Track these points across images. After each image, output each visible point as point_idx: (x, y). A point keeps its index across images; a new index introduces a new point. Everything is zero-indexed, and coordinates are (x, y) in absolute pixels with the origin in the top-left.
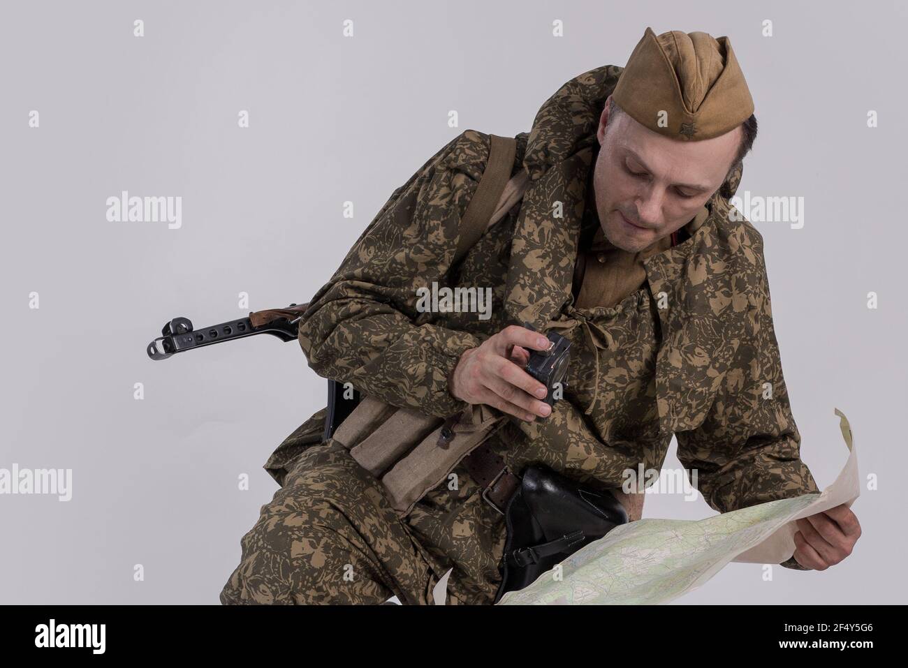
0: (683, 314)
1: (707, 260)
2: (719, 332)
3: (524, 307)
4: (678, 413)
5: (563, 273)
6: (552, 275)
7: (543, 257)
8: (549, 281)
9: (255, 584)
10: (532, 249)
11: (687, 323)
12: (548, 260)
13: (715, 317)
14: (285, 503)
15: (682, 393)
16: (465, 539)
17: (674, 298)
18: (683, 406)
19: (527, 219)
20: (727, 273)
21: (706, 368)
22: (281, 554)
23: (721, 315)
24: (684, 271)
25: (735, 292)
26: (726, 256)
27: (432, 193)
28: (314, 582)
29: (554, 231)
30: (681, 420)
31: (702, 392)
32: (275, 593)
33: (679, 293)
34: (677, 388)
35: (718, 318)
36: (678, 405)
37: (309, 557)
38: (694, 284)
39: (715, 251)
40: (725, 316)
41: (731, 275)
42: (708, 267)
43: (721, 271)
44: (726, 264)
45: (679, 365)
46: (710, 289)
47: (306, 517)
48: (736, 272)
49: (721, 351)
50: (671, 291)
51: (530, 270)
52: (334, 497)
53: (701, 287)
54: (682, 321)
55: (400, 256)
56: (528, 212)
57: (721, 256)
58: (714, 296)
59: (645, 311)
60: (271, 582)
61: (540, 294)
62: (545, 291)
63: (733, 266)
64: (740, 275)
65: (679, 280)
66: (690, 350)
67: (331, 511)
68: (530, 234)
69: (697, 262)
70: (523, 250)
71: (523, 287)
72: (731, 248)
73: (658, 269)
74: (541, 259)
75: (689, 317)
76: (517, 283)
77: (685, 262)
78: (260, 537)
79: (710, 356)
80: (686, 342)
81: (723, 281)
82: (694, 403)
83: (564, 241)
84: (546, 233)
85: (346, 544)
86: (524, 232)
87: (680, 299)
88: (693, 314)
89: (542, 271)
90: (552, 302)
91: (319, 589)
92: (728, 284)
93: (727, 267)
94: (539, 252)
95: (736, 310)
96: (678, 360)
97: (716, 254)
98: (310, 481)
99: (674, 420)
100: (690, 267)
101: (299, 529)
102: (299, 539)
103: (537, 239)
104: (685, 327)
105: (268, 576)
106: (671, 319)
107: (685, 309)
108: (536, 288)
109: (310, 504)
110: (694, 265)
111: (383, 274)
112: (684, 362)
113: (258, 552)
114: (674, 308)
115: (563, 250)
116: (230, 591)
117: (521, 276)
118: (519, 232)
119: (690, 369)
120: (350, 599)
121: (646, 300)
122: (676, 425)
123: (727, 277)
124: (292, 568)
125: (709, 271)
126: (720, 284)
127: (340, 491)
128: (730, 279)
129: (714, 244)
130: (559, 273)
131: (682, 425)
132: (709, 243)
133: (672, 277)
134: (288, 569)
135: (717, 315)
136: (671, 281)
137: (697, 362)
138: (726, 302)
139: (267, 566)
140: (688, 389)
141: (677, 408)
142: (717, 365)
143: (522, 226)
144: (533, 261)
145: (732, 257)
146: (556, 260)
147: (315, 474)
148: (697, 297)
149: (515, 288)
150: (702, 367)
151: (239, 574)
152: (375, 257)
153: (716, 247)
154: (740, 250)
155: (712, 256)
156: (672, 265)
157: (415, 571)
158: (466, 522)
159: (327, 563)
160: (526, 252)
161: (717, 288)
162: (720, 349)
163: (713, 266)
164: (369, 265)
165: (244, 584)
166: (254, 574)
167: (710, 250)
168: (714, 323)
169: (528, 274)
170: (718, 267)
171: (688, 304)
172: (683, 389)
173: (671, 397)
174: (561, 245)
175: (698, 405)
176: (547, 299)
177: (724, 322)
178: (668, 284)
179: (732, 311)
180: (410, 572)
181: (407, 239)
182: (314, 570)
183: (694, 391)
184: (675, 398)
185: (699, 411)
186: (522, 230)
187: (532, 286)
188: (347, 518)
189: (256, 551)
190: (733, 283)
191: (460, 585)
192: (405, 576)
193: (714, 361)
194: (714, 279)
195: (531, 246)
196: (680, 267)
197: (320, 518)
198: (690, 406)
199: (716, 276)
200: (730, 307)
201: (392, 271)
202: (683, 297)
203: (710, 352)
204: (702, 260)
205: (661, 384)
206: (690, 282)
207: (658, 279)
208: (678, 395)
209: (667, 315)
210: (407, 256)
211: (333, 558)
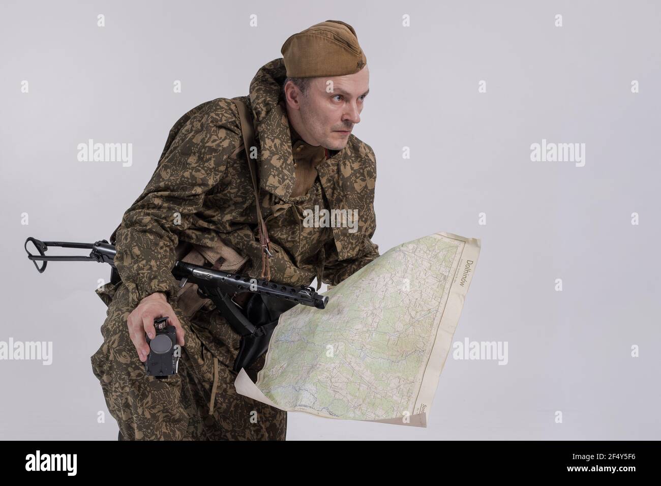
0: (342, 193)
1: (350, 163)
2: (362, 201)
3: (277, 187)
4: (347, 248)
5: (290, 167)
6: (285, 168)
7: (279, 159)
8: (286, 172)
9: (119, 352)
10: (273, 155)
11: (345, 198)
12: (282, 161)
13: (358, 193)
15: (348, 237)
17: (334, 185)
18: (348, 244)
19: (266, 139)
20: (361, 168)
23: (362, 192)
24: (339, 171)
25: (367, 178)
26: (359, 159)
29: (281, 145)
30: (348, 252)
31: (357, 235)
32: (131, 357)
33: (338, 182)
34: (345, 235)
35: (360, 194)
36: (346, 244)
38: (346, 176)
39: (353, 157)
40: (364, 192)
41: (363, 170)
42: (351, 166)
43: (358, 168)
44: (360, 164)
46: (353, 178)
48: (366, 167)
49: (365, 212)
50: (332, 182)
51: (275, 167)
53: (350, 178)
54: (341, 198)
55: (187, 174)
57: (356, 160)
58: (356, 182)
59: (320, 195)
60: (129, 351)
61: (284, 180)
62: (286, 177)
63: (364, 164)
64: (368, 169)
65: (336, 175)
68: (270, 147)
69: (345, 164)
70: (269, 156)
71: (274, 176)
72: (362, 154)
73: (324, 171)
74: (278, 161)
75: (346, 195)
76: (270, 174)
77: (338, 165)
78: (120, 325)
79: (359, 215)
81: (359, 173)
82: (354, 242)
83: (287, 150)
84: (277, 145)
86: (267, 147)
87: (338, 185)
88: (348, 193)
89: (281, 167)
90: (290, 183)
92: (362, 174)
93: (360, 165)
94: (277, 157)
95: (370, 188)
97: (353, 159)
99: (345, 252)
100: (342, 167)
104: (344, 200)
105: (128, 347)
106: (335, 197)
107: (343, 191)
108: (281, 176)
110: (344, 166)
111: (176, 184)
113: (120, 333)
114: (335, 192)
115: (287, 155)
116: (101, 356)
117: (271, 170)
121: (320, 188)
122: (346, 255)
123: (361, 171)
125: (352, 168)
126: (358, 175)
128: (364, 171)
129: (352, 153)
130: (288, 167)
131: (349, 254)
132: (349, 153)
133: (332, 174)
135: (359, 192)
136: (331, 177)
138: (363, 184)
139: (127, 341)
140: (350, 234)
141: (345, 245)
142: (364, 219)
143: (265, 143)
144: (276, 162)
145: (363, 159)
146: (285, 160)
148: (348, 183)
151: (108, 346)
152: (172, 175)
153: (353, 155)
154: (367, 155)
155: (352, 160)
156: (332, 167)
157: (196, 344)
160: (271, 157)
161: (357, 178)
162: (364, 211)
163: (353, 166)
164: (169, 180)
165: (112, 352)
166: (119, 345)
167: (351, 157)
168: (358, 197)
169: (275, 169)
170: (356, 166)
171: (344, 188)
172: (348, 235)
173: (342, 240)
174: (286, 152)
175: (356, 242)
176: (288, 181)
177: (364, 195)
178: (330, 178)
179: (367, 189)
180: (193, 345)
181: (190, 164)
183: (354, 235)
184: (344, 240)
185: (356, 246)
186: (265, 146)
187: (278, 175)
190: (366, 173)
191: (219, 352)
192: (191, 348)
193: (361, 217)
194: (355, 173)
195: (273, 154)
196: (336, 168)
198: (352, 244)
199: (355, 171)
200: (366, 187)
201: (182, 183)
202: (341, 184)
204: (347, 163)
205: (336, 234)
206: (343, 176)
207: (324, 176)
208: (346, 238)
209: (331, 195)
210: (191, 173)
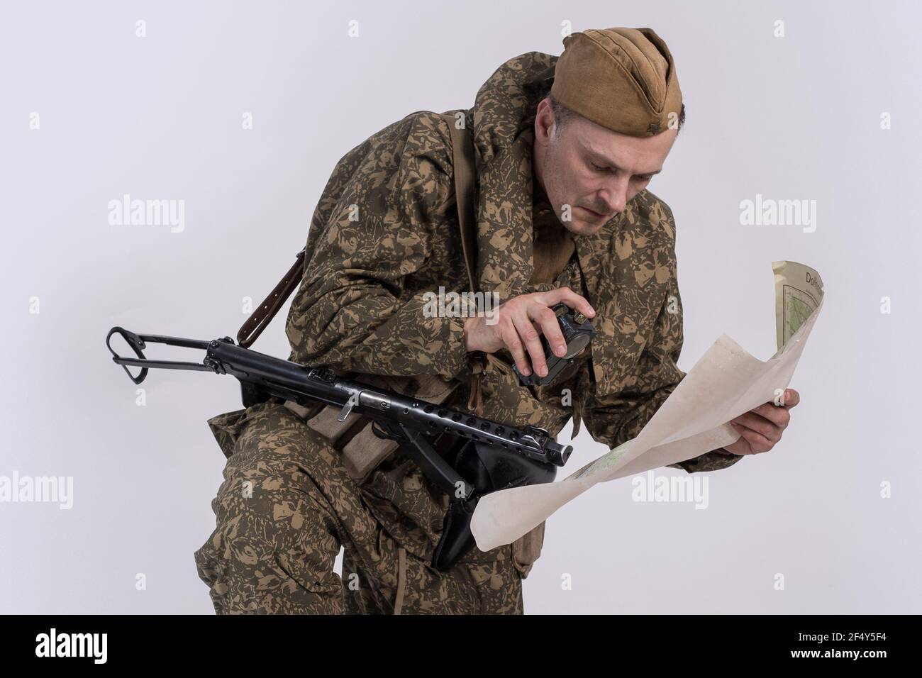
0: (613, 286)
1: (632, 236)
2: (644, 302)
3: (497, 285)
4: (610, 378)
5: (524, 248)
6: (516, 251)
7: (507, 235)
8: (516, 257)
9: (240, 546)
10: (496, 230)
11: (616, 294)
12: (511, 238)
13: (639, 288)
14: (258, 467)
15: (614, 359)
16: (416, 492)
17: (602, 270)
18: (614, 370)
19: (488, 202)
20: (650, 247)
21: (633, 335)
22: (265, 517)
23: (646, 286)
24: (611, 248)
25: (658, 265)
26: (648, 231)
27: (402, 178)
28: (294, 542)
29: (514, 210)
30: (612, 384)
31: (631, 357)
32: (259, 554)
33: (608, 267)
34: (610, 355)
35: (642, 289)
36: (610, 370)
37: (289, 519)
38: (622, 258)
39: (638, 227)
40: (649, 287)
41: (653, 250)
42: (632, 242)
43: (644, 246)
44: (648, 239)
45: (612, 334)
46: (635, 262)
47: (281, 481)
48: (657, 246)
49: (647, 320)
50: (598, 265)
51: (497, 250)
52: (298, 460)
53: (628, 261)
54: (611, 293)
55: (387, 242)
56: (487, 196)
57: (642, 232)
58: (638, 269)
59: (577, 282)
60: (256, 544)
61: (510, 271)
62: (514, 267)
63: (654, 241)
64: (661, 249)
65: (607, 255)
66: (621, 320)
67: (300, 474)
68: (493, 216)
69: (622, 238)
70: (488, 232)
71: (493, 266)
72: (653, 224)
73: (587, 245)
74: (505, 238)
75: (619, 289)
76: (487, 263)
77: (611, 238)
78: (240, 500)
79: (637, 324)
80: (618, 312)
81: (645, 254)
82: (624, 367)
83: (523, 218)
84: (506, 212)
85: (316, 504)
86: (487, 215)
87: (608, 271)
88: (623, 286)
89: (508, 248)
90: (521, 276)
91: (297, 548)
92: (650, 258)
93: (649, 242)
94: (503, 231)
95: (660, 281)
96: (611, 329)
97: (639, 230)
98: (272, 445)
99: (607, 383)
100: (617, 243)
101: (278, 492)
102: (280, 502)
103: (500, 220)
104: (615, 298)
105: (253, 538)
106: (600, 291)
108: (506, 265)
109: (282, 469)
110: (620, 241)
111: (372, 260)
112: (616, 330)
113: (241, 515)
114: (602, 282)
115: (522, 227)
116: (211, 551)
117: (490, 256)
118: (482, 215)
119: (620, 336)
120: (321, 556)
121: (577, 272)
122: (608, 388)
123: (649, 251)
124: (275, 530)
125: (634, 246)
126: (643, 258)
127: (301, 454)
128: (652, 253)
129: (636, 220)
130: (522, 248)
131: (613, 388)
132: (632, 220)
133: (600, 252)
134: (271, 531)
135: (642, 286)
136: (598, 256)
137: (626, 330)
138: (650, 274)
139: (252, 528)
140: (619, 355)
141: (609, 372)
142: (644, 332)
143: (484, 209)
144: (500, 241)
145: (654, 233)
146: (518, 237)
147: (275, 438)
148: (625, 271)
149: (486, 268)
150: (630, 334)
151: (222, 536)
153: (638, 223)
154: (661, 226)
155: (636, 232)
156: (600, 241)
158: (415, 477)
159: (304, 524)
160: (492, 233)
161: (640, 262)
162: (646, 318)
163: (636, 242)
165: (227, 545)
166: (238, 536)
167: (634, 226)
169: (496, 253)
170: (641, 242)
171: (617, 277)
172: (615, 355)
173: (604, 364)
174: (520, 222)
175: (626, 369)
176: (517, 273)
177: (649, 293)
178: (596, 258)
179: (655, 282)
182: (293, 531)
183: (624, 357)
184: (608, 364)
185: (627, 374)
186: (484, 213)
187: (501, 264)
188: (313, 480)
189: (239, 514)
190: (655, 257)
192: (359, 534)
193: (640, 328)
194: (638, 253)
195: (495, 226)
196: (607, 242)
197: (293, 481)
198: (620, 370)
199: (638, 250)
200: (654, 279)
201: (381, 257)
202: (612, 271)
203: (636, 320)
204: (627, 236)
205: (596, 352)
206: (618, 257)
207: (587, 254)
208: (611, 361)
209: (595, 287)
210: (394, 241)
211: (308, 519)
